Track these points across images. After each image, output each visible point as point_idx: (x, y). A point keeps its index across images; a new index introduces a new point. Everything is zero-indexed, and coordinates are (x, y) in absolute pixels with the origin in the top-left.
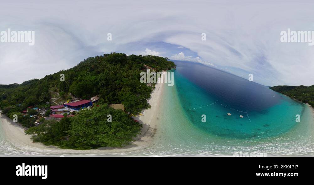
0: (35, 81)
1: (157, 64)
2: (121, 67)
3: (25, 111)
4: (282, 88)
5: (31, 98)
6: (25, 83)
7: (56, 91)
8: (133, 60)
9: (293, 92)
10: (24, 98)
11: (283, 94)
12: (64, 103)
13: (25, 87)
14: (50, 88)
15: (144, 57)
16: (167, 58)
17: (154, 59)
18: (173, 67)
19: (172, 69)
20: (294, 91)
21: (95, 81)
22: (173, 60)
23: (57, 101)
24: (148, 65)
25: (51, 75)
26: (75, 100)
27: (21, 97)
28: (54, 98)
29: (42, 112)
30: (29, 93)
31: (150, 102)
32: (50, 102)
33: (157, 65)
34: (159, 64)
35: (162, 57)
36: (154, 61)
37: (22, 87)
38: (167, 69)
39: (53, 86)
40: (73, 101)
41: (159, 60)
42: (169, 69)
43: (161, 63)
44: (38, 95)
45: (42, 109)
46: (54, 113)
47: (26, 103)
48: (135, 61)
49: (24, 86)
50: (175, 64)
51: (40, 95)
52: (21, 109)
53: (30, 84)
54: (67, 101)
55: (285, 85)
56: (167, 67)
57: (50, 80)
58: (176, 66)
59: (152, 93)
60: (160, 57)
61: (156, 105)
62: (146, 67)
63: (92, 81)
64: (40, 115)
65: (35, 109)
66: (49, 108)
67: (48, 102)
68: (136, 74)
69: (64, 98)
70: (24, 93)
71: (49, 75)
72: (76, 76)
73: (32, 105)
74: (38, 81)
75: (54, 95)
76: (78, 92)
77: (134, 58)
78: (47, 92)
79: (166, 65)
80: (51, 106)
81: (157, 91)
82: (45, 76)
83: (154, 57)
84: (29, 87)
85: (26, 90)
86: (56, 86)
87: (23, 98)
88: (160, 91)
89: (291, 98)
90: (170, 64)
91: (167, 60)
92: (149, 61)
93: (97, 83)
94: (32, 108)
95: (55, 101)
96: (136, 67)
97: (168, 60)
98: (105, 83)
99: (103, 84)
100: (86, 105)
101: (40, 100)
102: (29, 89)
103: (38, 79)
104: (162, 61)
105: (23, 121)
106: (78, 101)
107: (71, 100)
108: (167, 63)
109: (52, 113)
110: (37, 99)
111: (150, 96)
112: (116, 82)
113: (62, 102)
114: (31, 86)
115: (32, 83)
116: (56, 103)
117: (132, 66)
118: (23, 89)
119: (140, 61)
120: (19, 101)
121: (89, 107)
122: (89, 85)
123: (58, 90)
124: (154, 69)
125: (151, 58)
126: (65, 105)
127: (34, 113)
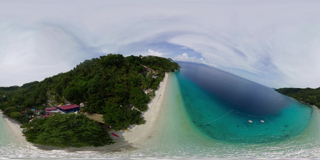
0: (35, 83)
1: (159, 65)
2: (116, 70)
3: (24, 112)
4: (288, 90)
5: (29, 100)
6: (25, 86)
7: (52, 94)
8: (130, 61)
9: (300, 95)
10: (24, 100)
11: (289, 96)
12: (58, 106)
13: (26, 89)
14: (48, 91)
15: (145, 58)
16: (171, 59)
17: (156, 60)
18: (177, 69)
19: (175, 71)
20: (300, 93)
21: (84, 87)
22: (177, 61)
23: (52, 104)
24: (149, 66)
25: (50, 77)
26: (68, 104)
27: (21, 99)
28: (50, 100)
29: (38, 113)
30: (27, 95)
31: (146, 115)
32: (46, 104)
33: (159, 67)
34: (162, 66)
35: (165, 57)
36: (156, 62)
37: (22, 90)
38: (170, 71)
39: (50, 90)
40: (65, 104)
41: (161, 61)
42: (173, 71)
43: (164, 64)
44: (36, 98)
45: (38, 110)
46: (47, 114)
47: (25, 105)
48: (133, 62)
49: (24, 88)
50: (179, 65)
51: (38, 97)
52: (20, 110)
53: (30, 86)
54: (60, 104)
55: (291, 87)
56: (170, 68)
57: (49, 82)
58: (180, 67)
59: (151, 102)
60: (163, 58)
61: (153, 119)
62: (147, 69)
63: (82, 87)
64: (36, 115)
65: (33, 110)
66: (44, 109)
67: (44, 104)
68: (133, 78)
69: (58, 101)
70: (24, 96)
71: (49, 77)
72: (70, 80)
73: (30, 106)
74: (38, 84)
75: (51, 97)
76: (69, 96)
77: (133, 59)
78: (45, 94)
79: (169, 66)
80: (46, 107)
81: (157, 100)
82: (45, 78)
83: (156, 57)
84: (29, 90)
85: (26, 92)
86: (53, 89)
87: (22, 100)
88: (161, 100)
89: (298, 100)
90: (174, 65)
91: (170, 61)
92: (150, 62)
93: (87, 89)
94: (30, 109)
95: (51, 104)
96: (134, 69)
97: (172, 61)
98: (94, 90)
99: (91, 91)
100: (75, 110)
101: (37, 102)
102: (29, 91)
103: (38, 82)
104: (165, 62)
105: (21, 119)
106: (70, 104)
107: (64, 103)
108: (170, 64)
109: (45, 113)
110: (35, 101)
111: (147, 107)
112: (106, 89)
113: (56, 105)
114: (31, 88)
115: (31, 86)
116: (50, 105)
117: (129, 69)
118: (23, 91)
119: (139, 62)
120: (19, 103)
121: (77, 111)
122: (79, 91)
123: (54, 93)
124: (156, 71)
125: (152, 59)
126: (57, 108)
127: (31, 114)
